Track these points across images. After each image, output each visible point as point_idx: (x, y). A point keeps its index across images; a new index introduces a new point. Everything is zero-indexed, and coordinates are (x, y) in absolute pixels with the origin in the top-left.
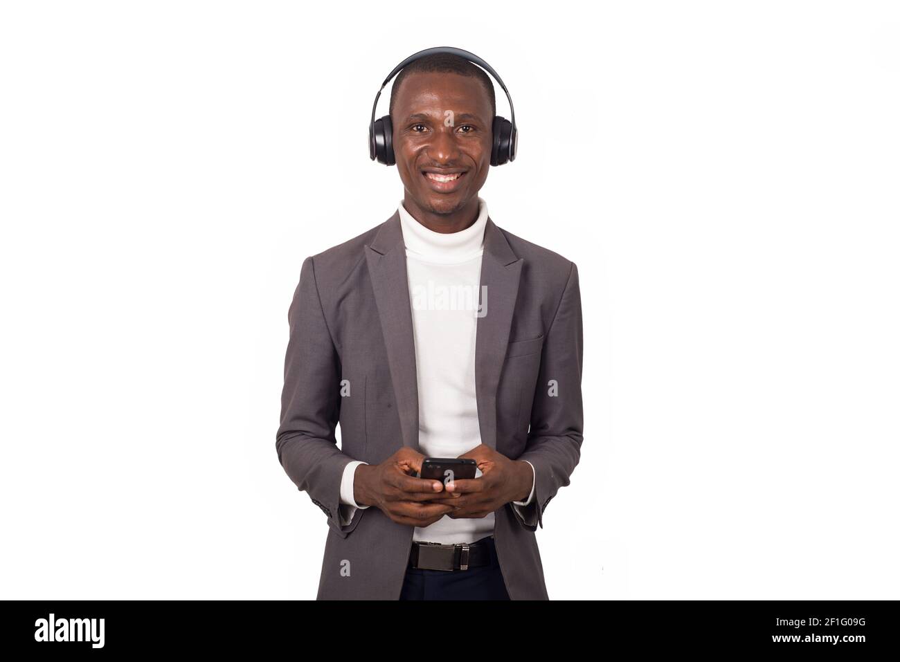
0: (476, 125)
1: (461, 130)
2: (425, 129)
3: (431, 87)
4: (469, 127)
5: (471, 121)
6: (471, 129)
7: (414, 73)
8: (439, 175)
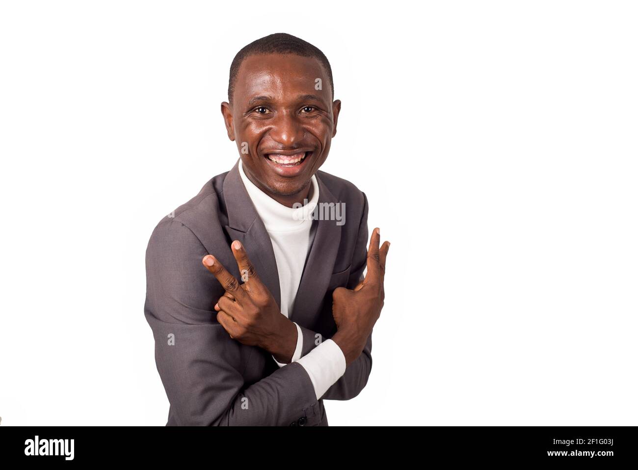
0: (318, 106)
1: (303, 111)
2: (267, 112)
3: (271, 69)
4: (311, 108)
5: (312, 102)
6: (313, 109)
7: (253, 55)
8: (282, 157)
